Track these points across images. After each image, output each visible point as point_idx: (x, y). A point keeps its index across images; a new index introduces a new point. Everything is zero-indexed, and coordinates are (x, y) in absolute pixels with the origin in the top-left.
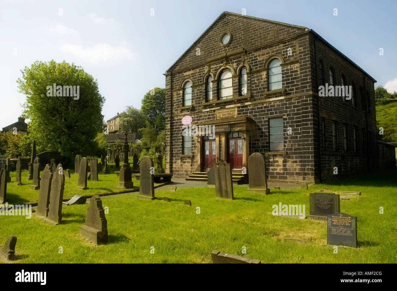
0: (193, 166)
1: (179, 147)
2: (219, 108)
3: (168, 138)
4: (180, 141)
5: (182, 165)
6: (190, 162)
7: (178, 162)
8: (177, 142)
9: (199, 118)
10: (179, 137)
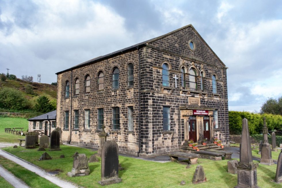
0: (173, 142)
1: (160, 124)
2: (191, 96)
3: (150, 114)
4: (161, 118)
5: (163, 142)
6: (171, 138)
7: (159, 139)
8: (158, 119)
9: (177, 100)
10: (160, 114)
